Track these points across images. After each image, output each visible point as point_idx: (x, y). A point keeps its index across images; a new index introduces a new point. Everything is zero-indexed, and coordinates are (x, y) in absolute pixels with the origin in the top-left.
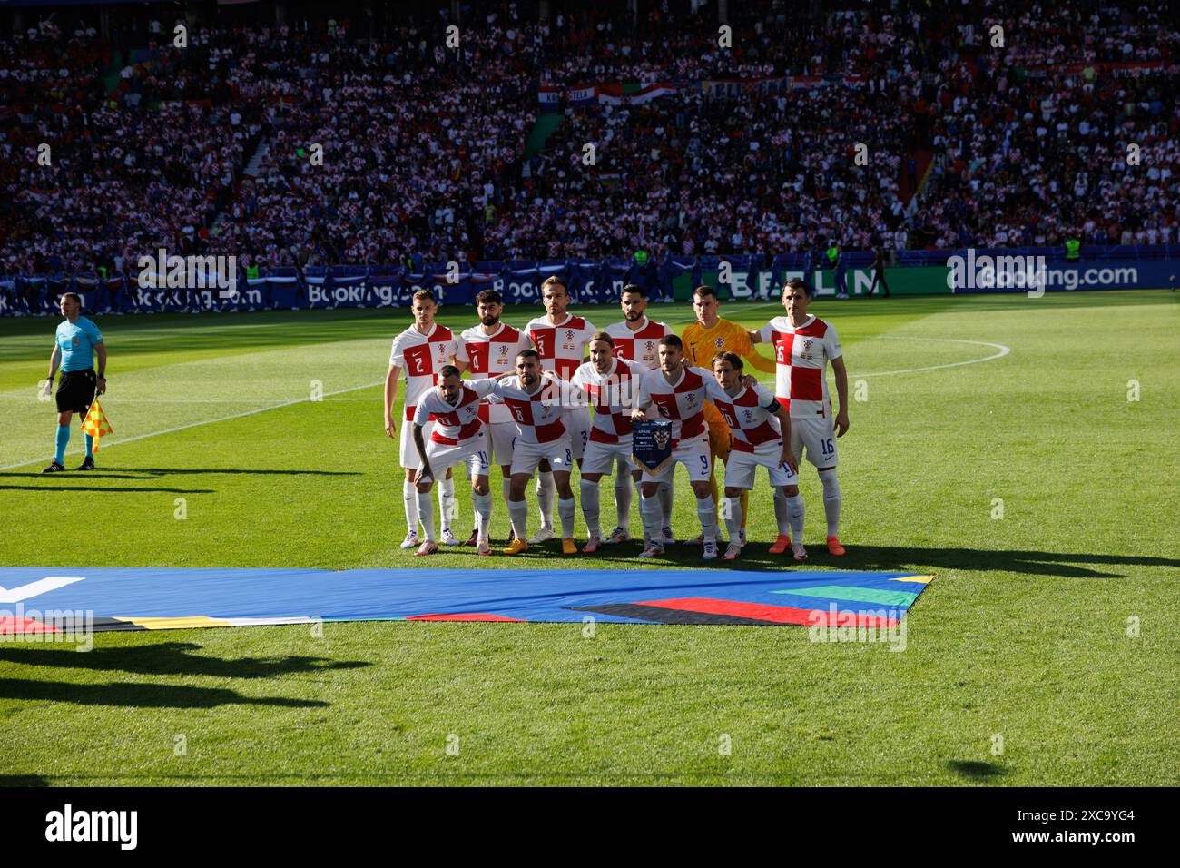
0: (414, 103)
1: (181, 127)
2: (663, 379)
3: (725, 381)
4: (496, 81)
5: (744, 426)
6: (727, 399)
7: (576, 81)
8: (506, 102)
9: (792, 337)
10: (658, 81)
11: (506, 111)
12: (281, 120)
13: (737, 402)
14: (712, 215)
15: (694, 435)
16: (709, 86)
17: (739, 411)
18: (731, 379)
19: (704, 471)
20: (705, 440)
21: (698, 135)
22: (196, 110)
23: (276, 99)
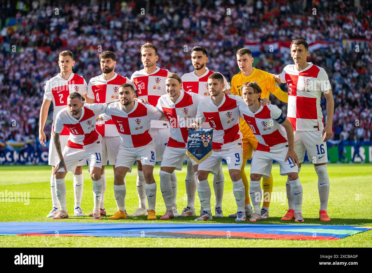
0: (170, 51)
1: (31, 62)
2: (211, 102)
3: (249, 100)
4: (219, 39)
5: (262, 132)
6: (251, 114)
7: (265, 40)
8: (225, 51)
9: (297, 77)
10: (316, 39)
11: (225, 56)
12: (91, 60)
13: (257, 116)
14: (345, 118)
15: (232, 141)
16: (347, 43)
17: (259, 121)
18: (253, 99)
19: (237, 163)
20: (239, 144)
21: (339, 71)
22: (41, 53)
23: (88, 48)
